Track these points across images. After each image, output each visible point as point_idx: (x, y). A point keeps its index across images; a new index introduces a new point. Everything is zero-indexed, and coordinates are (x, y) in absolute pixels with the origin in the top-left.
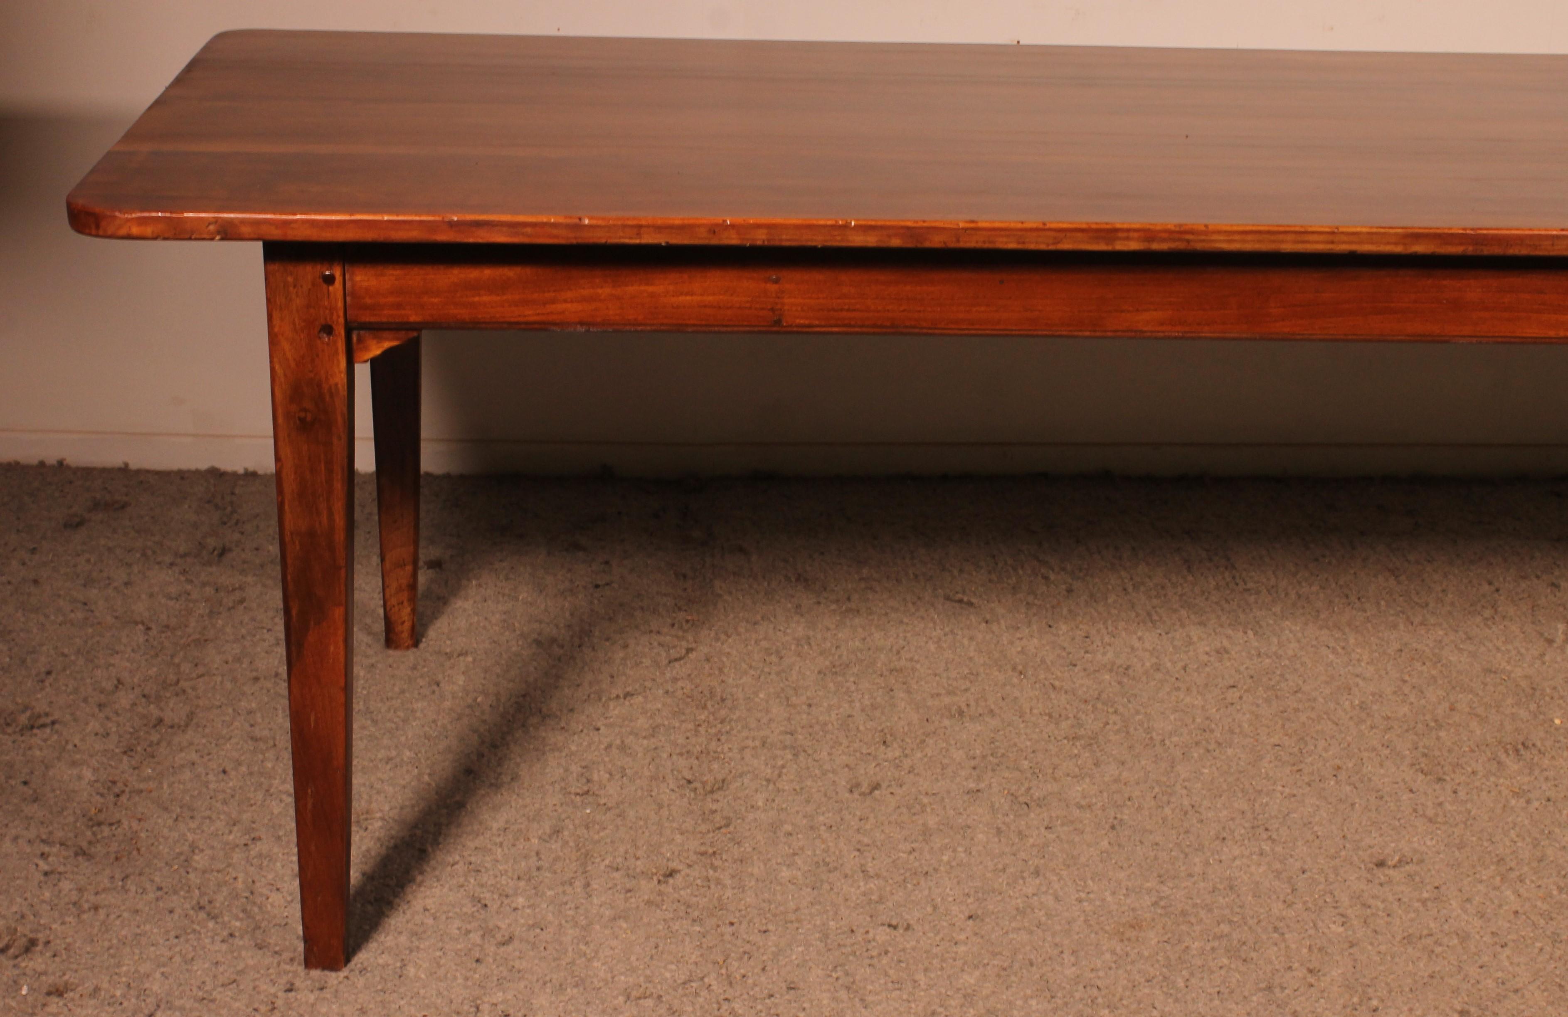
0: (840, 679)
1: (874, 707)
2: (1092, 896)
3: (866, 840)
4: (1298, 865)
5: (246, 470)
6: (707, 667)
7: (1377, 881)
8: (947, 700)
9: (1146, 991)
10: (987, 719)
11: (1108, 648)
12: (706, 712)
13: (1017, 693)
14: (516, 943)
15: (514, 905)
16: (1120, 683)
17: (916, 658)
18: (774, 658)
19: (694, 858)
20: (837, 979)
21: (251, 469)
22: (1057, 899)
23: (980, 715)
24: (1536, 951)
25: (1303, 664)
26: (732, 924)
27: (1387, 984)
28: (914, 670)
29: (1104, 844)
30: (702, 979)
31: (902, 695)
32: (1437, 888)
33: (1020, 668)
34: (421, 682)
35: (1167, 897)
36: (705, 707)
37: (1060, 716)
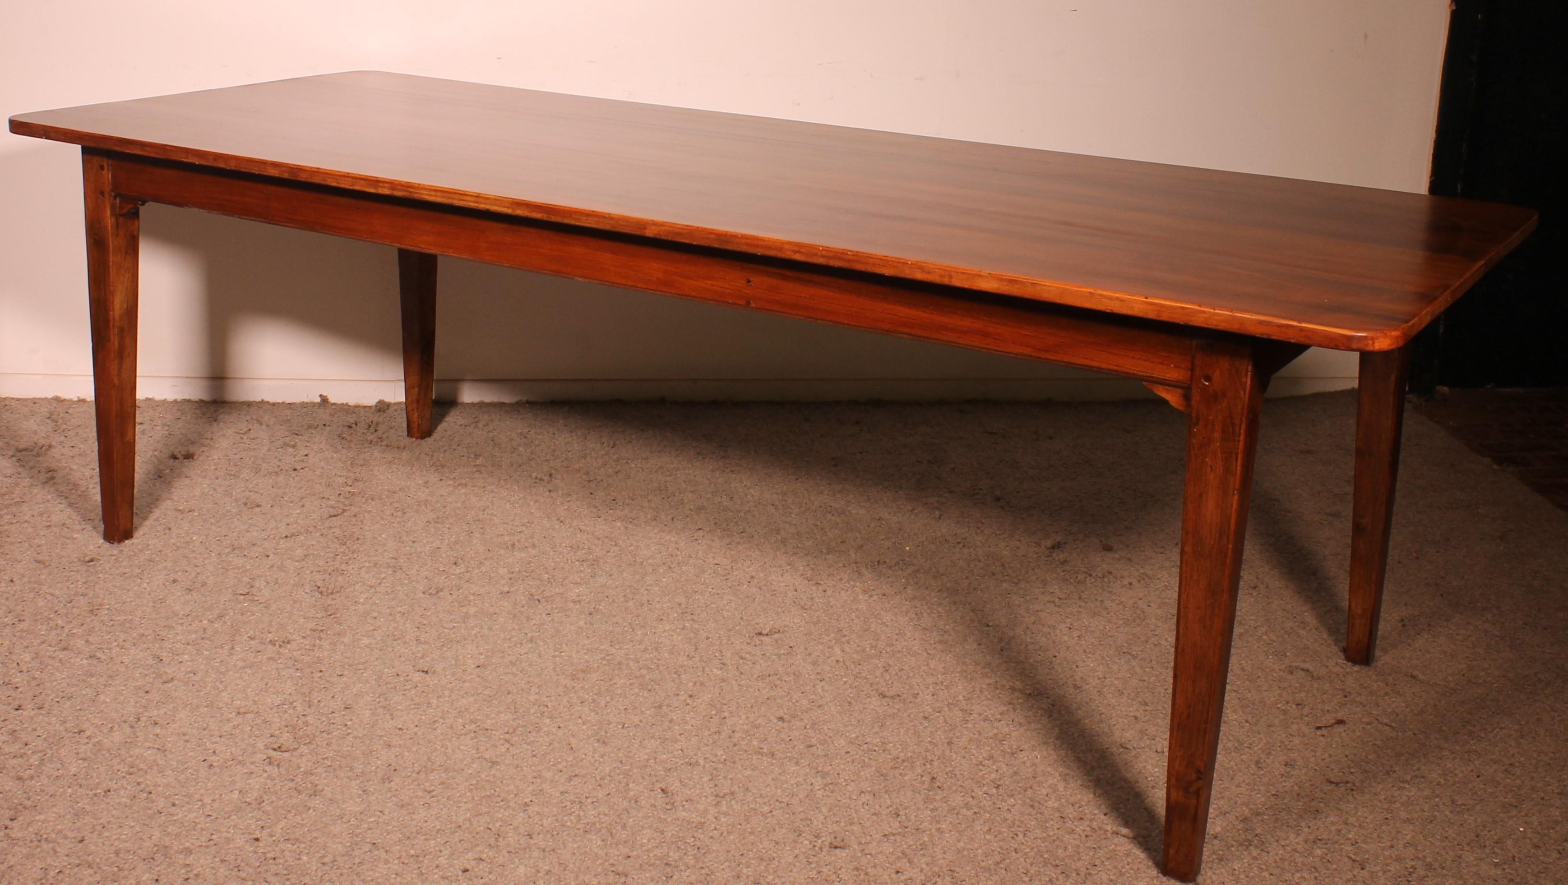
0: (440, 525)
1: (456, 543)
2: (563, 654)
3: (425, 622)
4: (705, 635)
5: (78, 397)
6: (354, 520)
7: (753, 644)
8: (507, 538)
9: (579, 708)
10: (530, 550)
11: (626, 506)
12: (344, 547)
13: (555, 534)
14: (175, 682)
15: (181, 660)
16: (626, 528)
17: (495, 513)
18: (399, 513)
19: (309, 633)
20: (379, 702)
21: (82, 398)
22: (540, 656)
23: (526, 547)
24: (842, 683)
25: (754, 516)
26: (321, 671)
27: (738, 703)
28: (491, 520)
29: (582, 623)
30: (291, 703)
31: (478, 535)
32: (791, 647)
33: (562, 519)
34: (159, 528)
35: (612, 654)
36: (345, 544)
37: (578, 547)
